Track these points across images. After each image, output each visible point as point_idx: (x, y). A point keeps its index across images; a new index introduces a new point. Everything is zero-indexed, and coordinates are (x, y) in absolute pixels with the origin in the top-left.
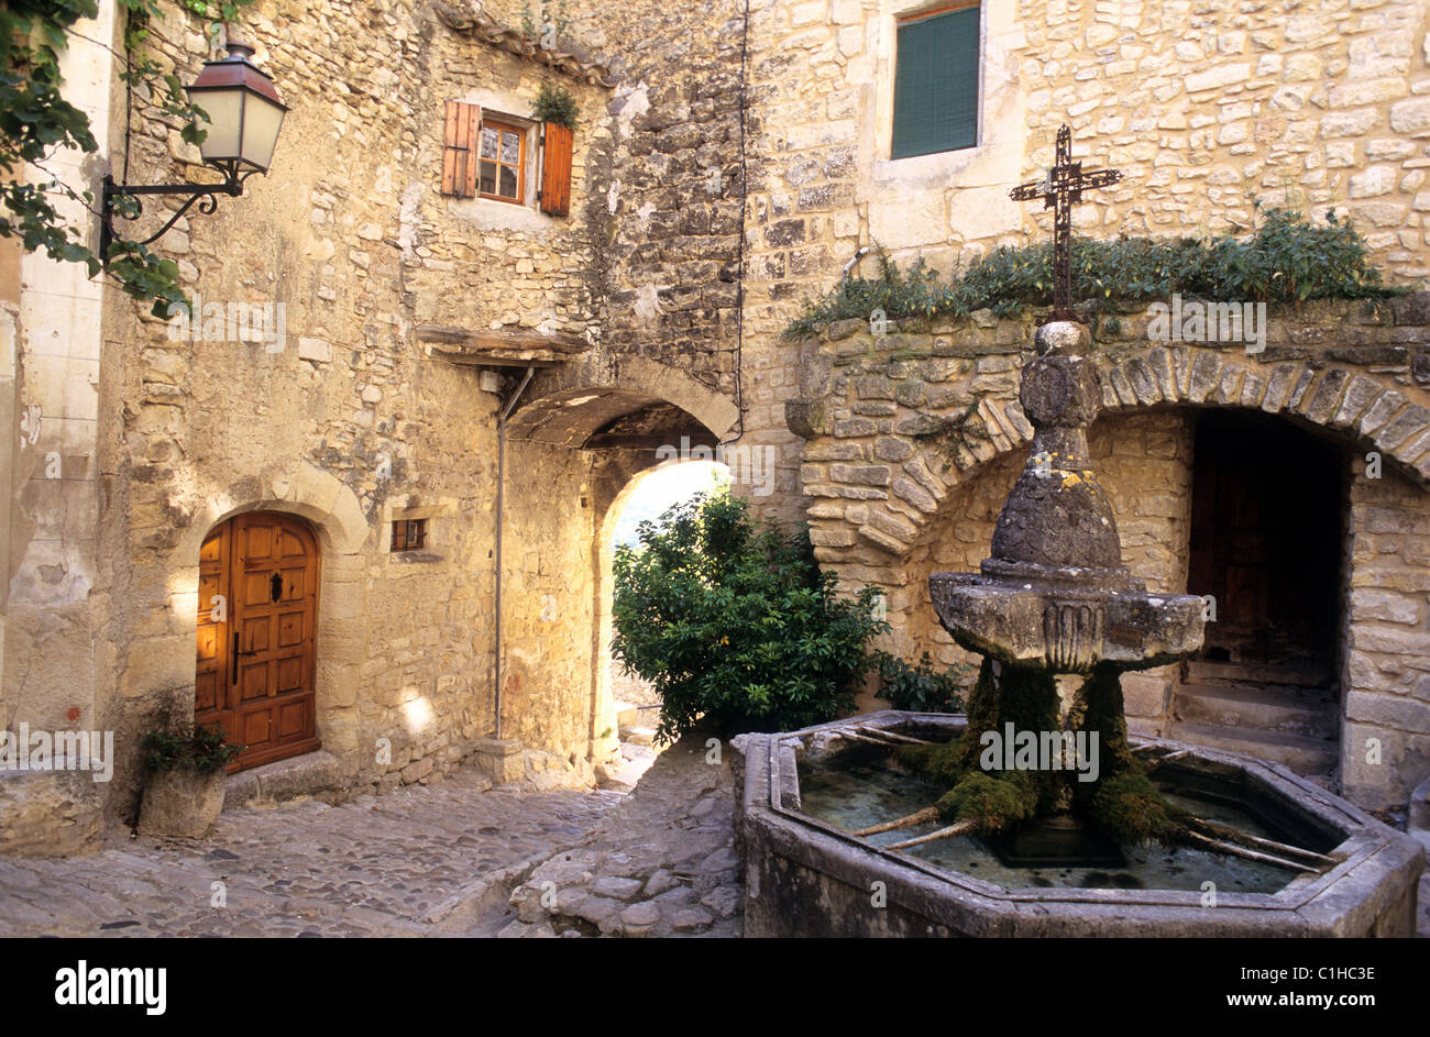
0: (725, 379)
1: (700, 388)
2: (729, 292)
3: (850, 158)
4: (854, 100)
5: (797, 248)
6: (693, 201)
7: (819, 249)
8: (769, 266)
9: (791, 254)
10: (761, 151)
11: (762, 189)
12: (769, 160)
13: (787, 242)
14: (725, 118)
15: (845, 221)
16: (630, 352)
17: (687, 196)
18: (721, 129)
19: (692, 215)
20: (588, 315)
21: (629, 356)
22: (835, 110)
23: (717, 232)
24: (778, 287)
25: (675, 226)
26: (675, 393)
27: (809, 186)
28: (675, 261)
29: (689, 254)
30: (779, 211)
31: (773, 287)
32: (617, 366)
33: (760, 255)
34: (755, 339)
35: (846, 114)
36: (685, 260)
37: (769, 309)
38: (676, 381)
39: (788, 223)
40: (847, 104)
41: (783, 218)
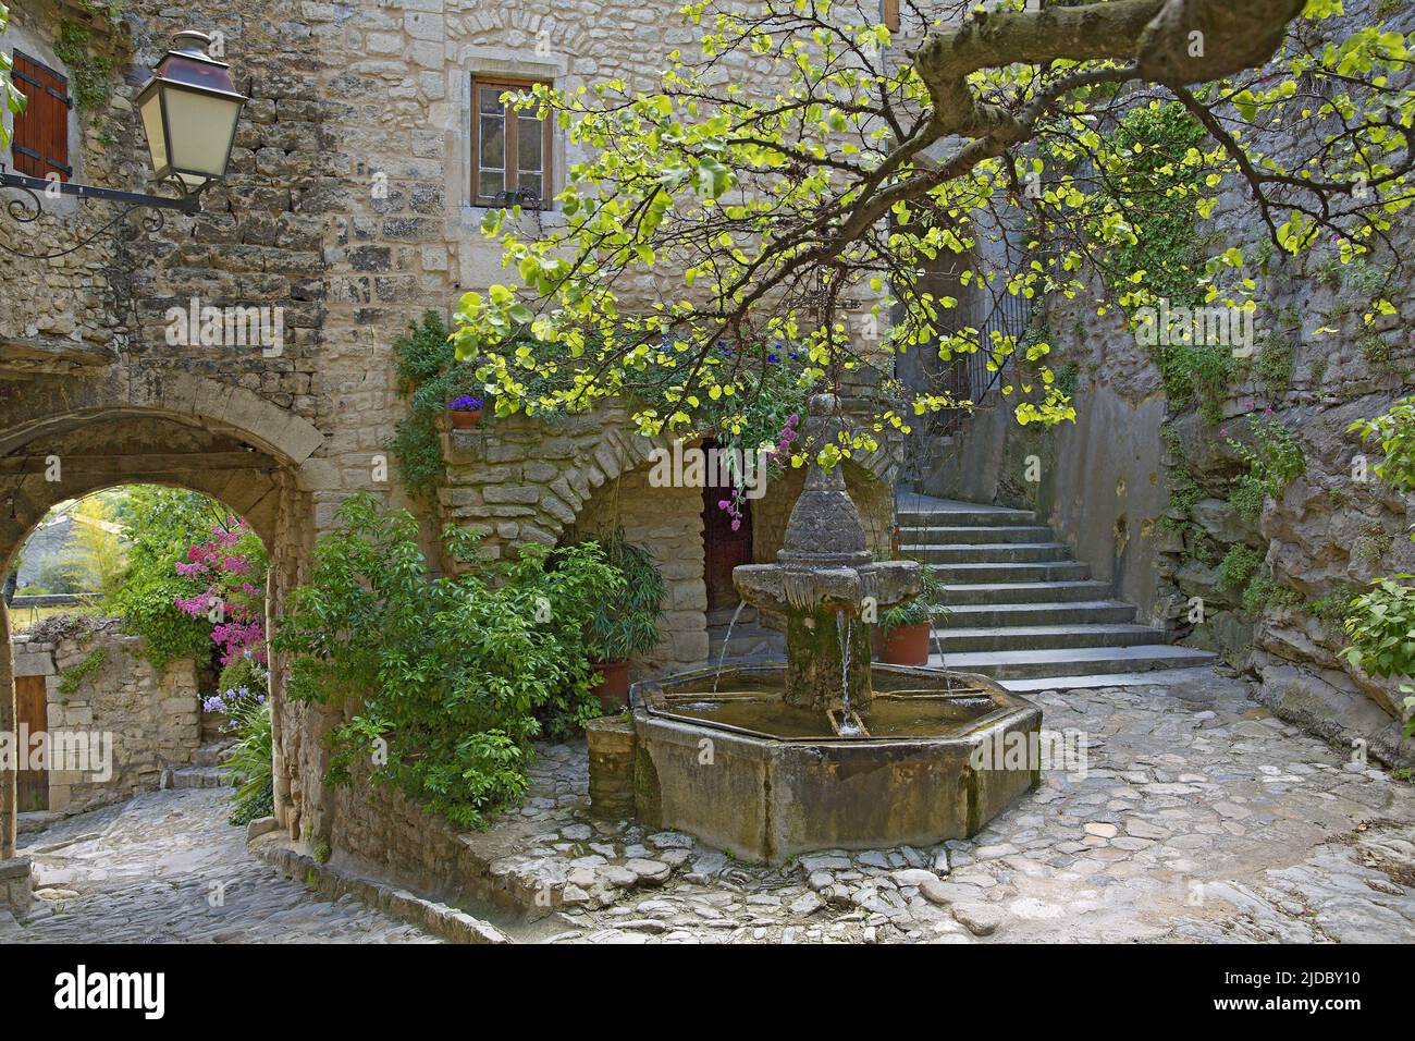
0: (303, 402)
1: (275, 409)
2: (308, 311)
3: (438, 197)
4: (439, 143)
5: (383, 275)
6: (253, 207)
7: (407, 279)
8: (353, 289)
9: (377, 280)
10: (340, 171)
11: (342, 210)
12: (349, 181)
13: (372, 268)
14: (292, 126)
15: (433, 256)
16: (176, 367)
17: (247, 201)
18: (287, 136)
19: (254, 222)
20: (114, 320)
21: (175, 373)
22: (419, 147)
23: (286, 245)
24: (363, 311)
25: (231, 231)
26: (243, 416)
27: (393, 216)
28: (233, 270)
29: (252, 264)
30: (362, 235)
31: (358, 311)
32: (158, 383)
33: (342, 277)
34: (340, 362)
35: (431, 154)
36: (247, 270)
37: (354, 333)
38: (242, 403)
39: (373, 249)
40: (430, 145)
41: (368, 243)
